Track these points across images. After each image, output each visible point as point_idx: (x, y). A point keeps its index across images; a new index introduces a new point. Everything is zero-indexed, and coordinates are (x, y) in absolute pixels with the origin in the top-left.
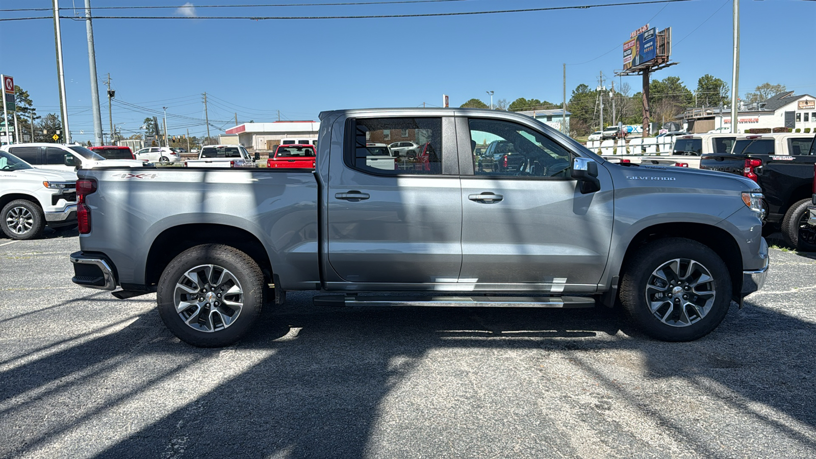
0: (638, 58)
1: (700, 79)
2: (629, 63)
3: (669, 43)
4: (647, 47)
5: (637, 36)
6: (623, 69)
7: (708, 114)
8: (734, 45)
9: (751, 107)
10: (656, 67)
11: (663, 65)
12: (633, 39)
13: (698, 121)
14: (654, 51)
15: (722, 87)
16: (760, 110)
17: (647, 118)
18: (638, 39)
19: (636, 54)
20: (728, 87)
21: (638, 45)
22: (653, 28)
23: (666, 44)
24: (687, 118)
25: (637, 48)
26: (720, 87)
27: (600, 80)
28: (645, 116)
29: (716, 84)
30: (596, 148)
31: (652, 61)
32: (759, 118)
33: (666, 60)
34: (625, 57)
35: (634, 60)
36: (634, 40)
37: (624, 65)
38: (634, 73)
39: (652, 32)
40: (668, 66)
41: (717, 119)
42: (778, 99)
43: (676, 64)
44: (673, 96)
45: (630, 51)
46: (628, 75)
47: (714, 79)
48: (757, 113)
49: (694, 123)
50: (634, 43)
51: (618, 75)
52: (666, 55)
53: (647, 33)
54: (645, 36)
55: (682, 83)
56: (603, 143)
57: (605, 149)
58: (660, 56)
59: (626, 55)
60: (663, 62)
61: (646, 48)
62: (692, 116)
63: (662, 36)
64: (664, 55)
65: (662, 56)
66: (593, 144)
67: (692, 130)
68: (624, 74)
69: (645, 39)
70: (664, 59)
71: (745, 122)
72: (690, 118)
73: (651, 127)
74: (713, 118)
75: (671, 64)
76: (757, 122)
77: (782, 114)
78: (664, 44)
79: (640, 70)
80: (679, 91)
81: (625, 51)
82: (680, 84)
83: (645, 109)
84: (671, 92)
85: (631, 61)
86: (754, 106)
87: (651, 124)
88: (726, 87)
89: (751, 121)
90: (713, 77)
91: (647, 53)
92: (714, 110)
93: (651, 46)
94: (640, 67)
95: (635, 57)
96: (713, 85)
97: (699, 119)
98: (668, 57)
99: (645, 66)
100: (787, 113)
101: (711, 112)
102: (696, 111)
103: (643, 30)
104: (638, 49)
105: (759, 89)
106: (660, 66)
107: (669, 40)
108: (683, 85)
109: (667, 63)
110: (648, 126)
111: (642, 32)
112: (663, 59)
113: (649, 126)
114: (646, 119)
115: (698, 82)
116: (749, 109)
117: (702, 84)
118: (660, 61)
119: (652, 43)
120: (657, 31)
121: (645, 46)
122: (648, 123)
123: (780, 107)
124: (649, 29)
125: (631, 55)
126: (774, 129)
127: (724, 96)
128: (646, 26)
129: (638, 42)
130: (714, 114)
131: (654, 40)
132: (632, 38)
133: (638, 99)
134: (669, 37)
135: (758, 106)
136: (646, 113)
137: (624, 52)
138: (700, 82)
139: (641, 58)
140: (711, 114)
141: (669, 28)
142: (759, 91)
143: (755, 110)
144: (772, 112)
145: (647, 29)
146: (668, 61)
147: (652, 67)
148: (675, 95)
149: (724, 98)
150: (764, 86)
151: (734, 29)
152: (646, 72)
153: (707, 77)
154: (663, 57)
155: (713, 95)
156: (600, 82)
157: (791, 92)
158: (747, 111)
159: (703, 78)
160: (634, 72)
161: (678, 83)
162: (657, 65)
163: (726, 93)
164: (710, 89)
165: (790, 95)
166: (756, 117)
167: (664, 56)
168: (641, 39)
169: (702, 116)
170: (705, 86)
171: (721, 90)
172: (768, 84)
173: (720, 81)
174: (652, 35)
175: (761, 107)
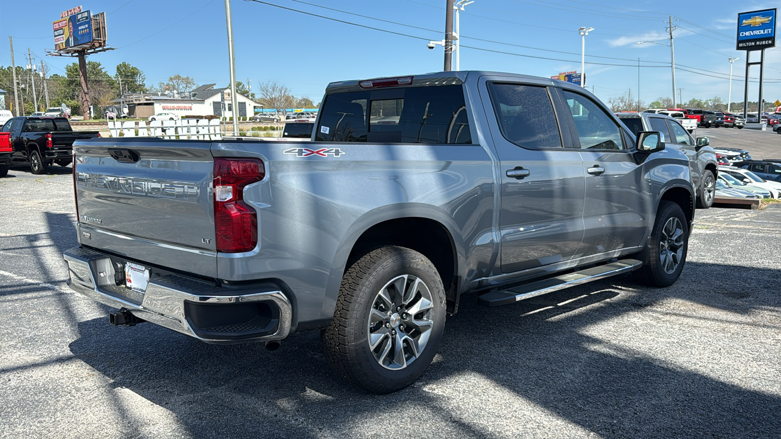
0: (71, 40)
1: (118, 66)
2: (62, 43)
3: (105, 28)
4: (82, 29)
5: (69, 17)
6: (55, 49)
7: (147, 100)
8: (229, 39)
9: (184, 96)
10: (93, 50)
11: (101, 49)
12: (64, 19)
13: (138, 106)
14: (90, 33)
15: (139, 74)
16: (192, 99)
17: (87, 100)
18: (70, 19)
19: (70, 35)
20: (144, 75)
21: (71, 26)
22: (87, 11)
23: (101, 28)
24: (128, 103)
25: (69, 29)
26: (137, 75)
27: (28, 58)
28: (84, 99)
29: (133, 72)
30: (118, 129)
31: (89, 43)
32: (192, 106)
33: (102, 44)
34: (55, 36)
35: (67, 41)
36: (66, 20)
37: (56, 45)
38: (68, 55)
39: (86, 14)
40: (104, 50)
41: (156, 105)
42: (204, 90)
43: (113, 49)
44: (96, 80)
45: (62, 31)
46: (61, 55)
47: (131, 67)
48: (190, 101)
49: (135, 108)
50: (66, 23)
51: (50, 54)
52: (102, 39)
53: (81, 15)
54: (79, 18)
55: (103, 68)
56: (124, 123)
57: (127, 130)
58: (96, 40)
59: (56, 34)
60: (100, 46)
61: (80, 30)
62: (132, 101)
63: (96, 20)
64: (99, 39)
65: (98, 40)
66: (114, 125)
67: (133, 114)
68: (57, 54)
69: (79, 21)
70: (101, 43)
71: (181, 109)
72: (131, 103)
73: (92, 110)
74: (152, 104)
75: (108, 49)
76: (191, 110)
77: (211, 104)
78: (100, 28)
79: (75, 51)
80: (101, 76)
81: (56, 30)
82: (101, 69)
83: (84, 92)
84: (93, 76)
85: (64, 41)
86: (186, 95)
87: (92, 107)
88: (143, 75)
89: (185, 109)
90: (130, 65)
91: (83, 35)
92: (152, 97)
93: (86, 28)
94: (76, 48)
95: (68, 38)
96: (131, 73)
97: (139, 104)
98: (104, 41)
99: (81, 49)
100: (214, 103)
101: (149, 98)
102: (136, 96)
103: (76, 11)
104: (72, 30)
105: (171, 79)
106: (96, 50)
107: (104, 24)
108: (103, 71)
109: (104, 48)
110: (88, 109)
111: (75, 13)
112: (99, 43)
113: (90, 108)
114: (86, 102)
115: (116, 69)
116: (181, 98)
117: (120, 70)
118: (97, 45)
119: (87, 26)
120: (92, 14)
121: (80, 28)
122: (88, 106)
123: (208, 97)
124: (82, 11)
125: (64, 36)
126: (205, 117)
127: (141, 83)
128: (79, 8)
129: (71, 23)
130: (153, 100)
131: (89, 23)
132: (62, 17)
133: (58, 81)
134: (104, 22)
135: (190, 95)
136: (86, 96)
137: (54, 31)
138: (118, 68)
139: (75, 40)
140: (150, 100)
141: (103, 13)
142: (172, 81)
143: (187, 98)
144: (202, 101)
145: (80, 11)
146: (105, 46)
147: (88, 50)
148: (97, 79)
149: (142, 85)
150: (176, 77)
151: (227, 23)
152: (82, 54)
153: (124, 65)
154: (100, 42)
155: (131, 82)
156: (29, 60)
157: (213, 85)
158: (180, 99)
159: (120, 65)
160: (68, 53)
161: (99, 68)
162: (93, 49)
163: (143, 81)
164: (128, 76)
165: (213, 87)
166: (190, 105)
167: (101, 40)
168: (73, 19)
169: (141, 102)
170: (123, 73)
171: (138, 78)
172: (179, 76)
173: (137, 69)
174: (87, 18)
175: (193, 96)
